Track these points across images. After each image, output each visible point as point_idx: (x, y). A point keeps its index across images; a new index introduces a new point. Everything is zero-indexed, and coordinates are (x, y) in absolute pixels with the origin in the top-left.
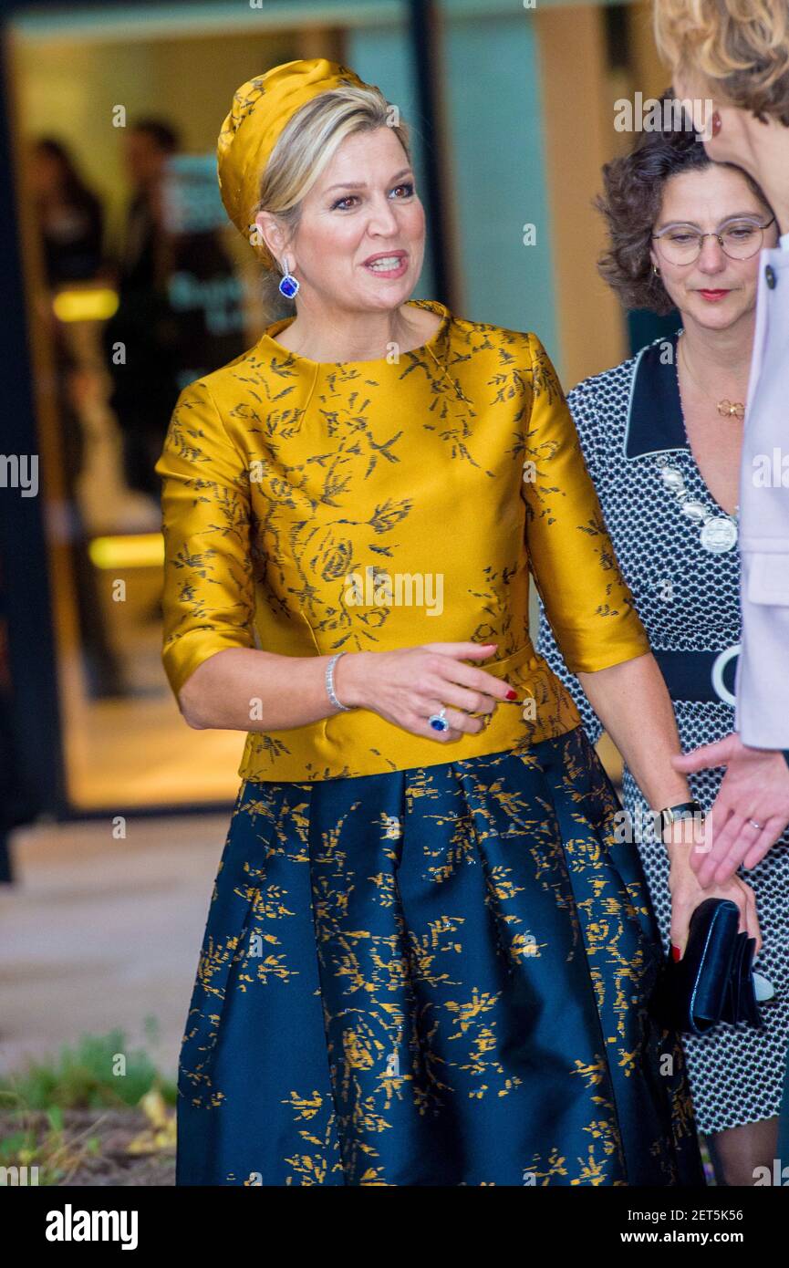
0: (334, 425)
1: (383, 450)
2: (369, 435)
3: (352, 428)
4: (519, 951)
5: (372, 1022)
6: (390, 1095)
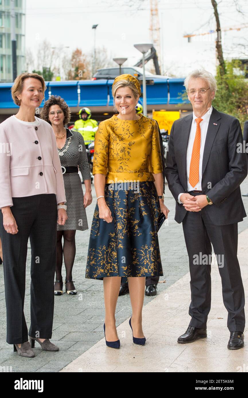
0: (124, 130)
1: (131, 134)
3: (127, 130)
5: (122, 222)
6: (124, 233)
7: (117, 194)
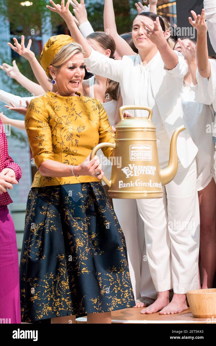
1: (78, 115)
2: (75, 111)
6: (87, 252)
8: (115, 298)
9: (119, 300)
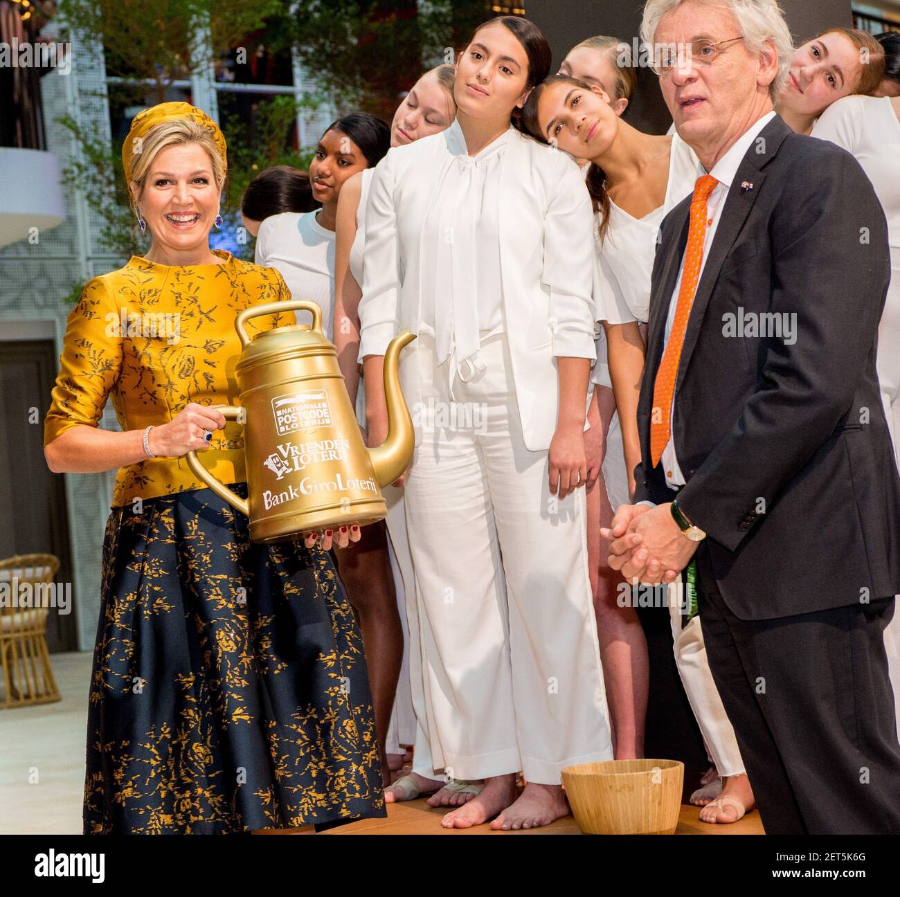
0: (179, 299)
1: (206, 315)
2: (199, 306)
3: (189, 302)
4: (288, 592)
5: (232, 625)
6: (246, 667)
7: (195, 527)
8: (311, 790)
9: (321, 796)
